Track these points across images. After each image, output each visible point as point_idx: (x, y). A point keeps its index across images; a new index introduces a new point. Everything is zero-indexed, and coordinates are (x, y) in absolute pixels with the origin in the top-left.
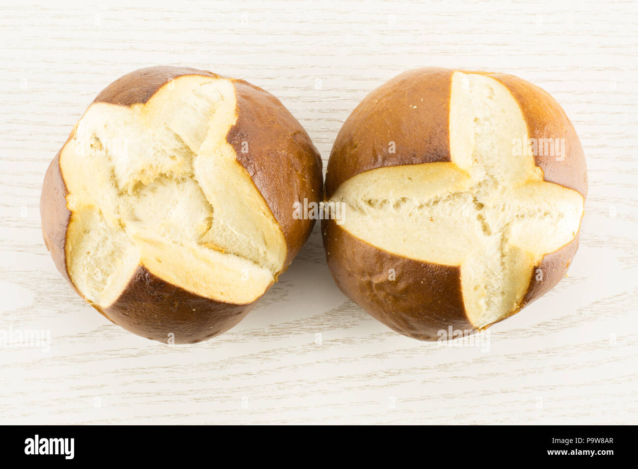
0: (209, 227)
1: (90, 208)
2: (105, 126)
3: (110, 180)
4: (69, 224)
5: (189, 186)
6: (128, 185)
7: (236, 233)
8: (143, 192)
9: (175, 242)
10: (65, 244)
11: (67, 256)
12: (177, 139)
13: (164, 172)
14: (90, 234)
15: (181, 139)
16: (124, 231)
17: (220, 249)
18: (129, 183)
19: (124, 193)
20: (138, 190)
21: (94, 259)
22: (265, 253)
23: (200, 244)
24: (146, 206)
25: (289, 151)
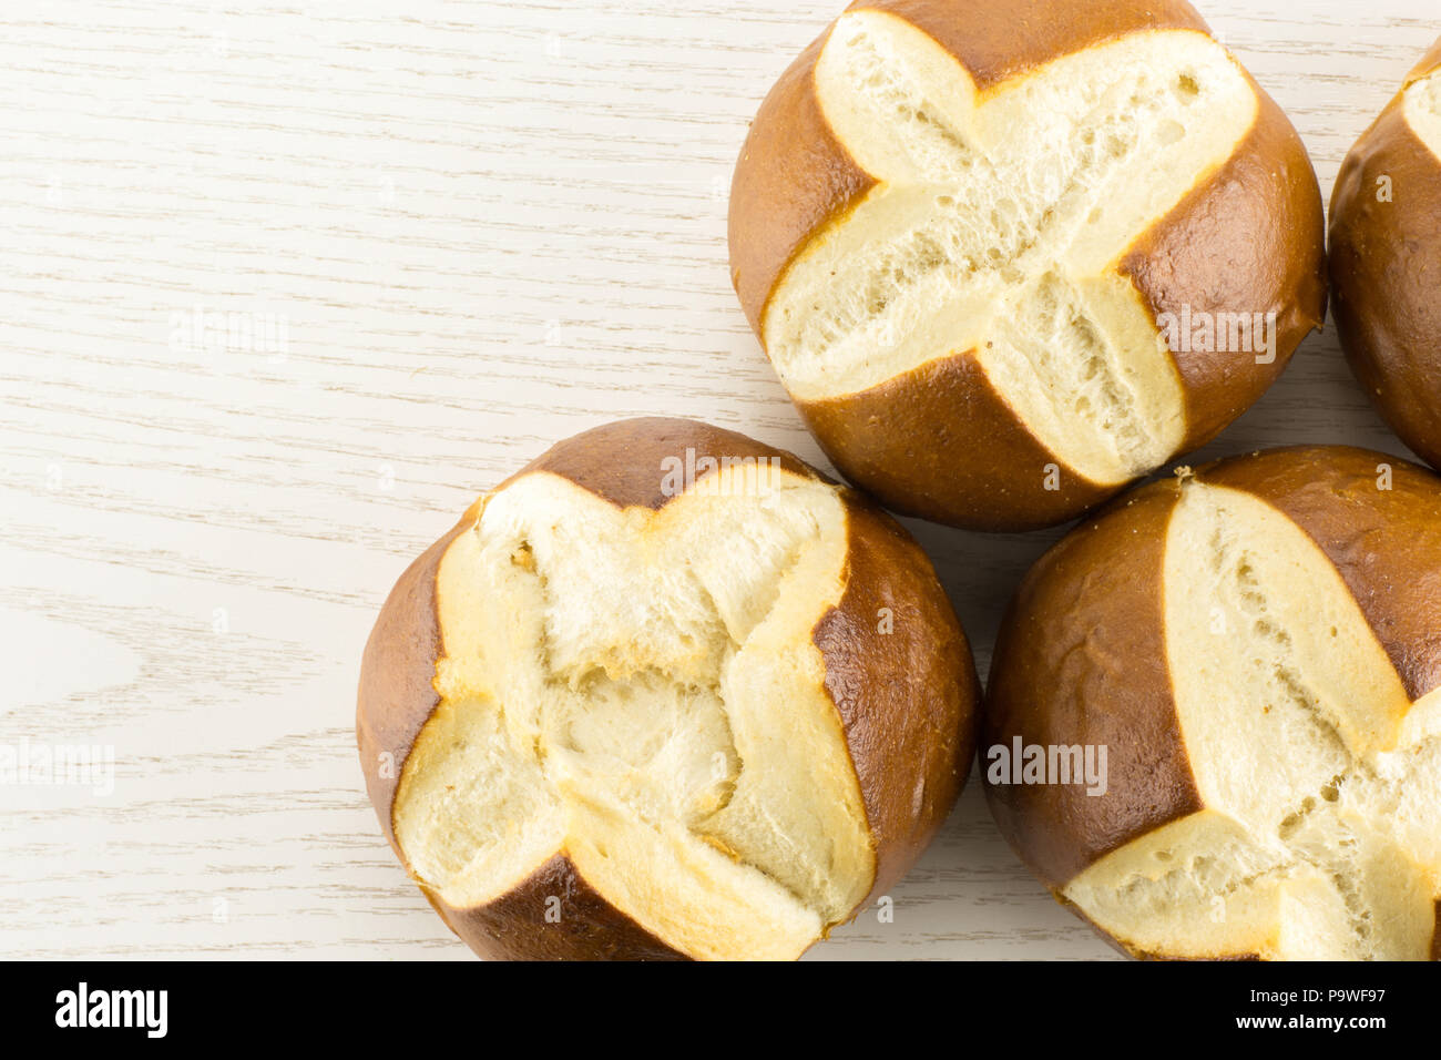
0: (722, 803)
1: (481, 699)
2: (554, 528)
3: (537, 646)
4: (428, 720)
5: (704, 708)
6: (572, 667)
7: (776, 829)
8: (602, 691)
9: (643, 819)
10: (406, 759)
11: (403, 782)
12: (703, 600)
13: (659, 663)
14: (467, 751)
15: (712, 604)
16: (542, 764)
17: (734, 852)
18: (579, 665)
19: (560, 681)
20: (592, 683)
21: (459, 804)
22: (824, 883)
23: (695, 831)
24: (602, 722)
25: (931, 681)
